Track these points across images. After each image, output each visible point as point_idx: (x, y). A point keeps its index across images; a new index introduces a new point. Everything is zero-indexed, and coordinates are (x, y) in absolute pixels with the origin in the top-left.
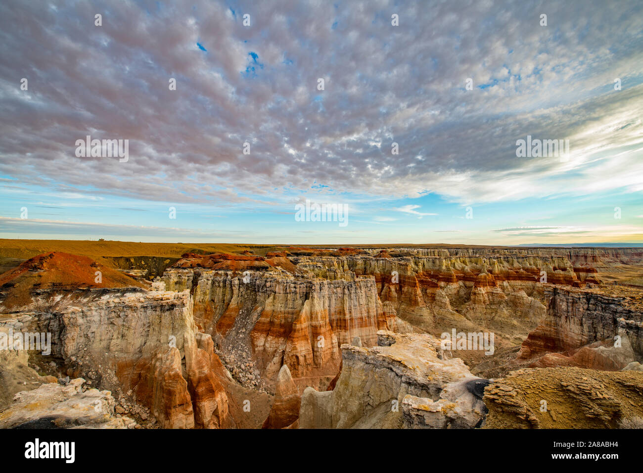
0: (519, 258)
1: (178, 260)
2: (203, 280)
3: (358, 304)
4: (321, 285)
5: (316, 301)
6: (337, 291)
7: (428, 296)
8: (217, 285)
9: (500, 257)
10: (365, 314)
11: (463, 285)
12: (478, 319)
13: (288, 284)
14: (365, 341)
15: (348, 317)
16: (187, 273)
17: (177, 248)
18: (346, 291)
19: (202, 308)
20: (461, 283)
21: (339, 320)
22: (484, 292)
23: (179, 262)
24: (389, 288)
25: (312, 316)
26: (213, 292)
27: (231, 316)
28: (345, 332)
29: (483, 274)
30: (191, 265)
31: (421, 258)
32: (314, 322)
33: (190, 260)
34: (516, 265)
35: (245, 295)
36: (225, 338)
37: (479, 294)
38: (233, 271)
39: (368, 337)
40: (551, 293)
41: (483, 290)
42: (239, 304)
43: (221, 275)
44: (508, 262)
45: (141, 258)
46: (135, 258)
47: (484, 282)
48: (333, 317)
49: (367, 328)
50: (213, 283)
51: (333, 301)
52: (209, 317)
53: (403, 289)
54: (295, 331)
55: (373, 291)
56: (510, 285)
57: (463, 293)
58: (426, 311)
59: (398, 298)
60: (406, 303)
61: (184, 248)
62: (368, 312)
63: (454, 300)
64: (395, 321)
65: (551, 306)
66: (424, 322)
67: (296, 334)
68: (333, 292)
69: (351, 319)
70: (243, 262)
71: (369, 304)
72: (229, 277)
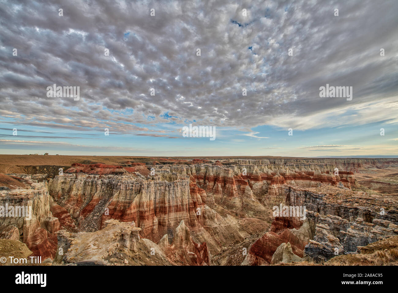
0: (306, 165)
1: (70, 167)
2: (78, 181)
3: (175, 197)
4: (148, 184)
5: (143, 195)
6: (161, 188)
7: (241, 190)
8: (87, 184)
9: (294, 165)
10: (179, 203)
11: (266, 183)
12: (271, 205)
13: (128, 184)
14: (179, 221)
15: (167, 205)
16: (71, 176)
17: (75, 160)
18: (167, 188)
19: (75, 199)
20: (265, 181)
21: (161, 207)
22: (276, 187)
23: (69, 169)
24: (218, 185)
25: (140, 205)
26: (85, 189)
27: (93, 205)
28: (165, 215)
29: (276, 176)
30: (76, 171)
31: (242, 166)
32: (141, 209)
33: (76, 168)
34: (303, 170)
35: (105, 191)
36: (85, 219)
37: (272, 189)
38: (99, 175)
39: (181, 218)
40: (288, 190)
41: (275, 186)
42: (100, 197)
43: (91, 178)
44: (298, 168)
45: (44, 167)
46: (40, 166)
47: (276, 181)
48: (158, 206)
49: (181, 212)
50: (85, 183)
51: (158, 195)
52: (79, 205)
53: (226, 186)
54: (126, 215)
55: (186, 188)
56: (296, 183)
57: (265, 188)
58: (238, 200)
59: (222, 191)
60: (227, 194)
61: (80, 160)
62: (182, 202)
63: (258, 192)
64: (204, 207)
65: (288, 199)
66: (236, 207)
67: (127, 217)
68: (158, 189)
69: (170, 207)
70: (108, 169)
71: (183, 197)
72: (96, 179)
